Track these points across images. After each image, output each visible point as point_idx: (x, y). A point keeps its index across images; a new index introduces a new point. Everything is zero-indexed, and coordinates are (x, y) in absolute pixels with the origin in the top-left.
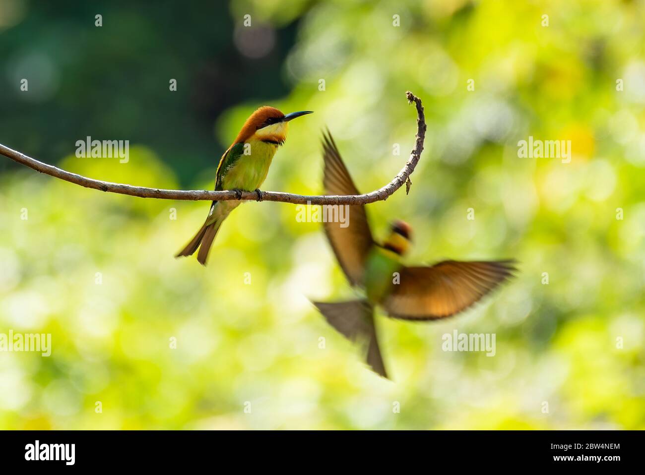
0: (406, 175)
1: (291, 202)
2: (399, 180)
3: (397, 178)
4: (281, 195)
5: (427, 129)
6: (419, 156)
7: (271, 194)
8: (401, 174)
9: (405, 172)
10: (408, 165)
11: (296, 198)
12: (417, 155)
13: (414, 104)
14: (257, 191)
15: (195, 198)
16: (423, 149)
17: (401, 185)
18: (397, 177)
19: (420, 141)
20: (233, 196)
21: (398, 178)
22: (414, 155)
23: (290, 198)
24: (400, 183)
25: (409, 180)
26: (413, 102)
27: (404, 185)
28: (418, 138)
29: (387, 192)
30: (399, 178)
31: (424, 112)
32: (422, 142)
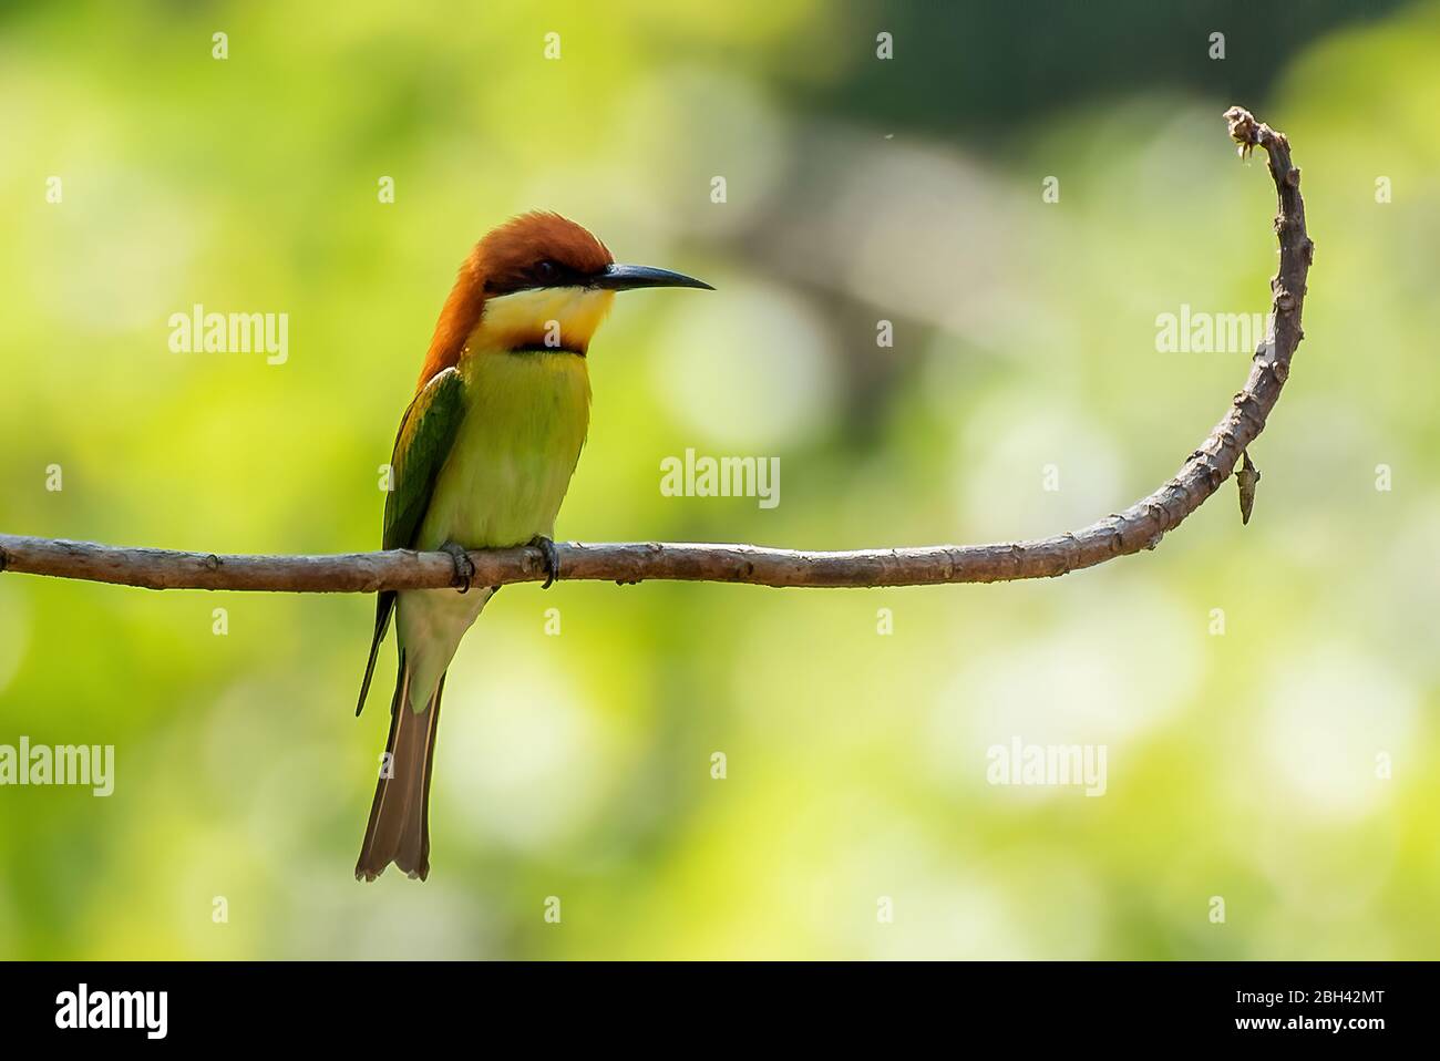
0: (1234, 444)
1: (758, 580)
2: (1203, 467)
3: (1192, 465)
4: (715, 557)
5: (1315, 256)
6: (1284, 368)
7: (672, 554)
8: (1209, 444)
9: (1227, 436)
10: (1239, 405)
11: (778, 564)
12: (1275, 364)
13: (1262, 157)
14: (539, 543)
15: (367, 581)
16: (1301, 336)
17: (1213, 489)
18: (1199, 454)
19: (1287, 304)
20: (520, 569)
21: (1197, 460)
22: (1265, 365)
23: (751, 568)
24: (1208, 481)
25: (1248, 465)
26: (1257, 147)
27: (1229, 487)
28: (1279, 292)
29: (1157, 521)
30: (1204, 460)
31: (1301, 189)
32: (1296, 309)
